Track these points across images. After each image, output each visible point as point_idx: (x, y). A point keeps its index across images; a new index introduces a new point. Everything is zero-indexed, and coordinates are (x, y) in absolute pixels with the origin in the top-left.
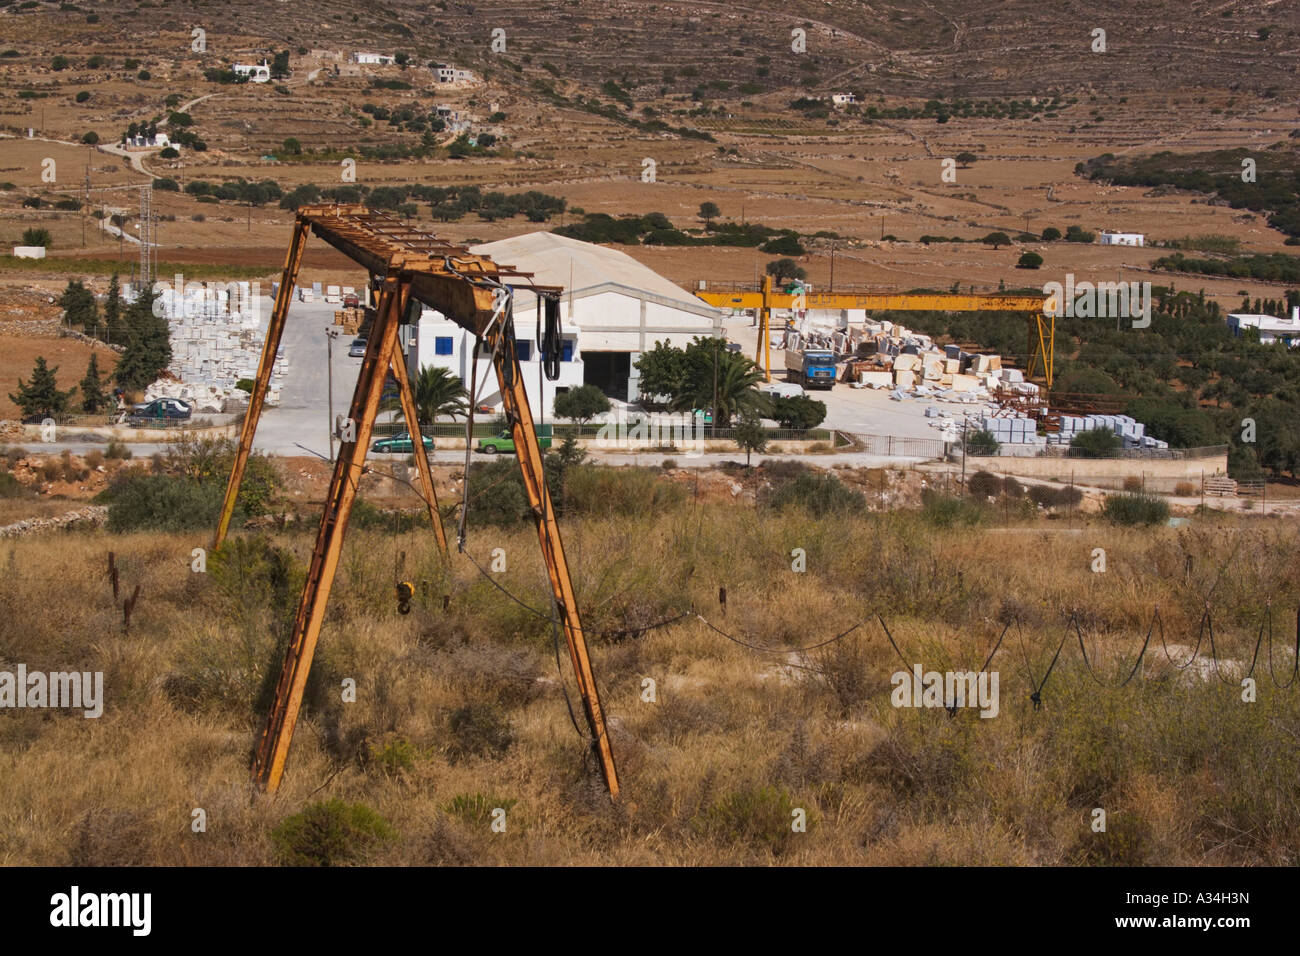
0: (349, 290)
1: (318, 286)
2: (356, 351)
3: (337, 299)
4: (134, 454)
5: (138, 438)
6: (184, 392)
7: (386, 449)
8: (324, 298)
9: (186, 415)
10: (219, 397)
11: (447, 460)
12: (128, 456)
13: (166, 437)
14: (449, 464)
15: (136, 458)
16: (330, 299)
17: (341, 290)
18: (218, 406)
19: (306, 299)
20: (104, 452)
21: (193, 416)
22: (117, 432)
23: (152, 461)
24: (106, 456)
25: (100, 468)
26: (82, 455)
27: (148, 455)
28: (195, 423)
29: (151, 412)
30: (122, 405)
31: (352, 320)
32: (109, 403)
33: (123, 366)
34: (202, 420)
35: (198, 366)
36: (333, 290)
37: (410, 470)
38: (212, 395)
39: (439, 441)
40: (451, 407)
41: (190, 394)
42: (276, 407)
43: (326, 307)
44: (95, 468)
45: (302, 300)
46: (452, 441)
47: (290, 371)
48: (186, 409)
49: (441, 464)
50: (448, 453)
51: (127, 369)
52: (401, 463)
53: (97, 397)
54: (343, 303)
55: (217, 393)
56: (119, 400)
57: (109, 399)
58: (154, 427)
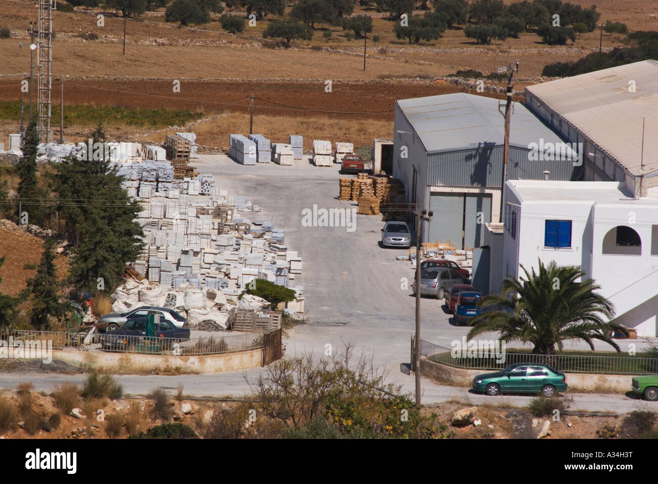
0: (346, 148)
1: (297, 140)
2: (391, 240)
3: (328, 160)
4: (126, 391)
5: (121, 367)
6: (171, 298)
7: (493, 389)
8: (307, 157)
9: (183, 333)
10: (220, 307)
11: (592, 408)
12: (116, 394)
13: (163, 366)
14: (594, 415)
15: (128, 397)
16: (319, 160)
17: (334, 148)
18: (221, 319)
19: (283, 160)
20: (81, 387)
21: (195, 335)
22: (89, 357)
23: (152, 402)
24: (84, 395)
25: (76, 411)
26: (48, 391)
27: (146, 392)
28: (200, 345)
29: (134, 328)
30: (88, 317)
31: (368, 192)
32: (69, 314)
33: (86, 259)
34: (211, 341)
35: (173, 259)
36: (322, 146)
37: (535, 422)
38: (210, 303)
39: (573, 379)
40: (586, 327)
41: (180, 302)
42: (303, 322)
43: (314, 172)
44: (68, 412)
45: (277, 161)
46: (590, 380)
47: (304, 269)
48: (180, 324)
49: (582, 414)
50: (586, 398)
51: (91, 263)
52: (522, 412)
53: (52, 304)
54: (339, 167)
55: (216, 300)
56: (85, 309)
57: (68, 307)
58: (143, 351)
